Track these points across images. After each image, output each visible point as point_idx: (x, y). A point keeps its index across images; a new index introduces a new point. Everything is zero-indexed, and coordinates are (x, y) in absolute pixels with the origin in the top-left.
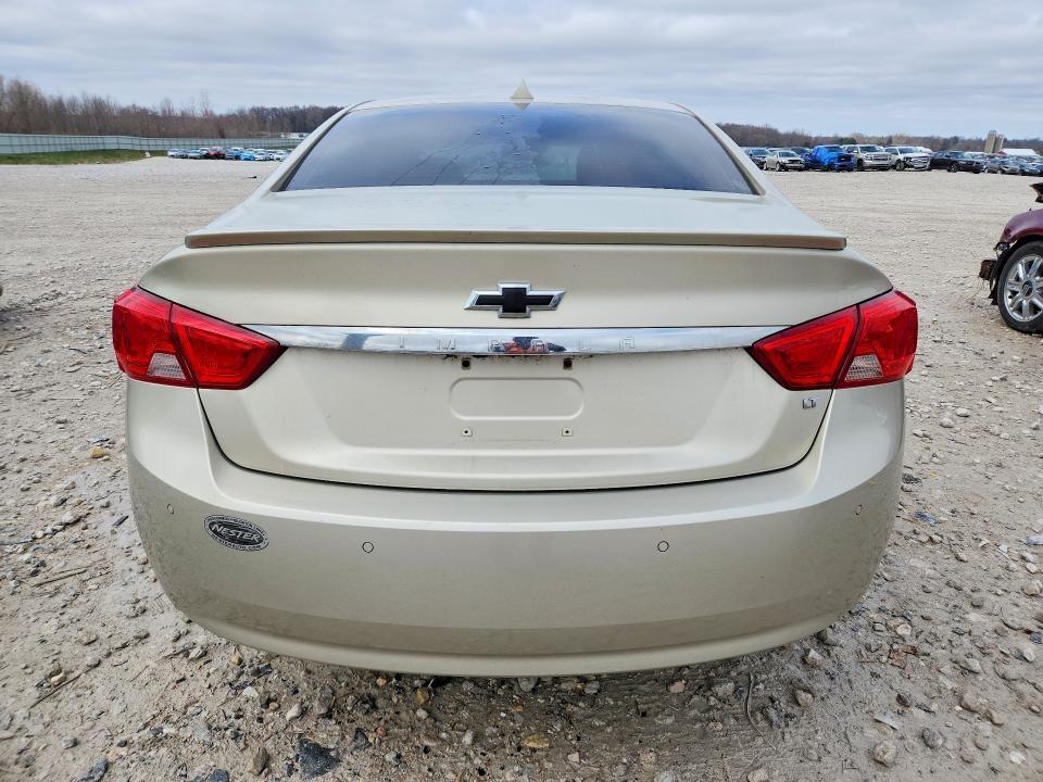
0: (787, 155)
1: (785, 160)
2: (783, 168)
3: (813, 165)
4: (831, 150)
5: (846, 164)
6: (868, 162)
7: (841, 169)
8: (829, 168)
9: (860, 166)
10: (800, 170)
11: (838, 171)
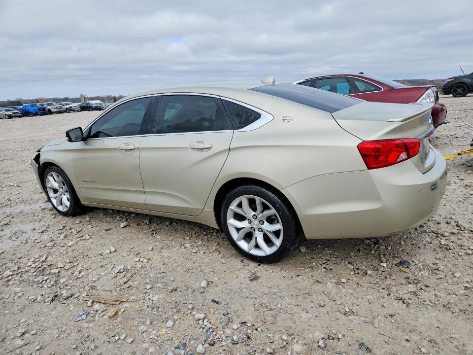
0: (9, 110)
1: (9, 113)
2: (10, 117)
3: (25, 113)
4: (32, 106)
5: (44, 112)
6: (53, 110)
7: (42, 114)
8: (36, 114)
9: (50, 112)
10: (20, 117)
11: (41, 115)
